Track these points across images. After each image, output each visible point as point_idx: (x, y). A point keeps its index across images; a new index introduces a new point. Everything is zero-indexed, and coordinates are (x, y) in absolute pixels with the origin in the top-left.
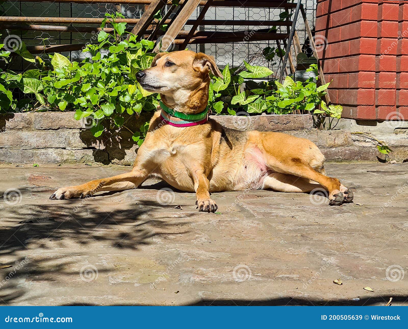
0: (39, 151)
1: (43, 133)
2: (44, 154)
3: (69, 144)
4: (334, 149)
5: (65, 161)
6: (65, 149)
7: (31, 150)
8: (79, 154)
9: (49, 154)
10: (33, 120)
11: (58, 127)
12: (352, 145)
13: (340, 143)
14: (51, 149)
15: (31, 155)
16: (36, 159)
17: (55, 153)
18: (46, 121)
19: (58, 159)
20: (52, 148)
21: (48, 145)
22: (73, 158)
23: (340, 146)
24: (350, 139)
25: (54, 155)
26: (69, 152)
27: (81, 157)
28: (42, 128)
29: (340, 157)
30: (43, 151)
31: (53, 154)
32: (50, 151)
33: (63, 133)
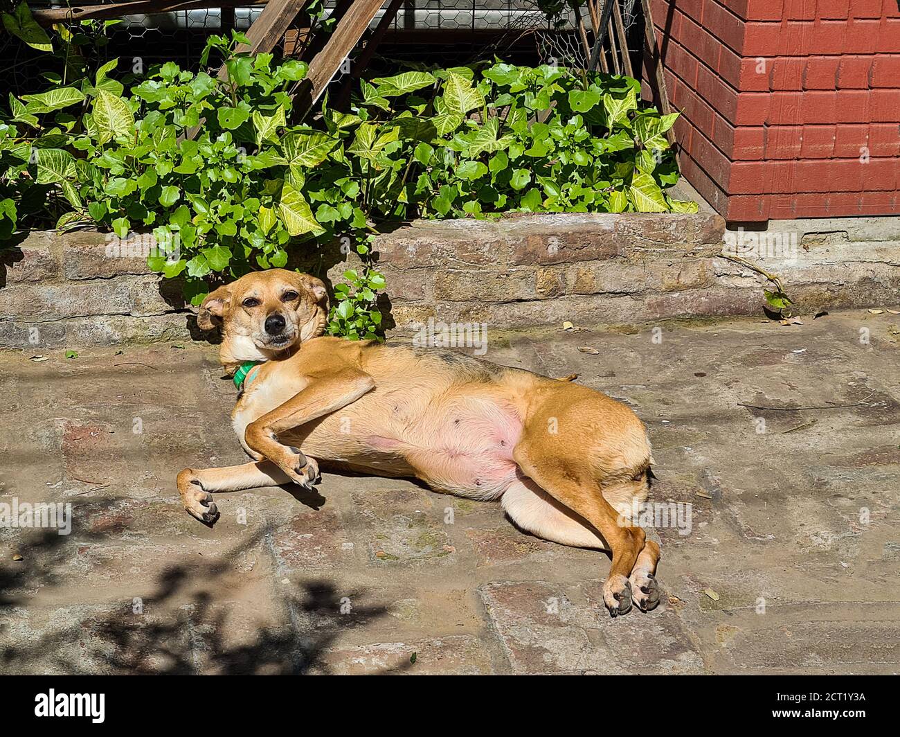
0: (76, 323)
1: (83, 286)
2: (86, 328)
3: (137, 305)
4: (676, 295)
5: (131, 341)
6: (129, 315)
7: (60, 322)
8: (159, 325)
9: (97, 328)
10: (62, 261)
11: (112, 274)
12: (714, 285)
13: (689, 282)
14: (101, 317)
15: (60, 332)
16: (70, 338)
17: (110, 325)
18: (89, 263)
19: (116, 337)
20: (102, 315)
21: (95, 309)
22: (147, 333)
23: (688, 288)
24: (710, 274)
25: (109, 329)
26: (137, 323)
27: (162, 330)
28: (80, 276)
29: (689, 311)
30: (85, 321)
31: (104, 326)
32: (99, 321)
33: (124, 284)
